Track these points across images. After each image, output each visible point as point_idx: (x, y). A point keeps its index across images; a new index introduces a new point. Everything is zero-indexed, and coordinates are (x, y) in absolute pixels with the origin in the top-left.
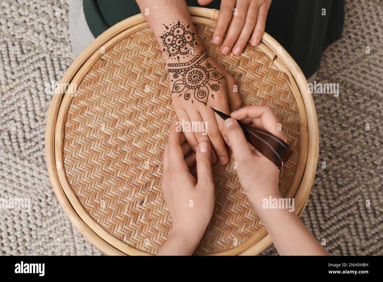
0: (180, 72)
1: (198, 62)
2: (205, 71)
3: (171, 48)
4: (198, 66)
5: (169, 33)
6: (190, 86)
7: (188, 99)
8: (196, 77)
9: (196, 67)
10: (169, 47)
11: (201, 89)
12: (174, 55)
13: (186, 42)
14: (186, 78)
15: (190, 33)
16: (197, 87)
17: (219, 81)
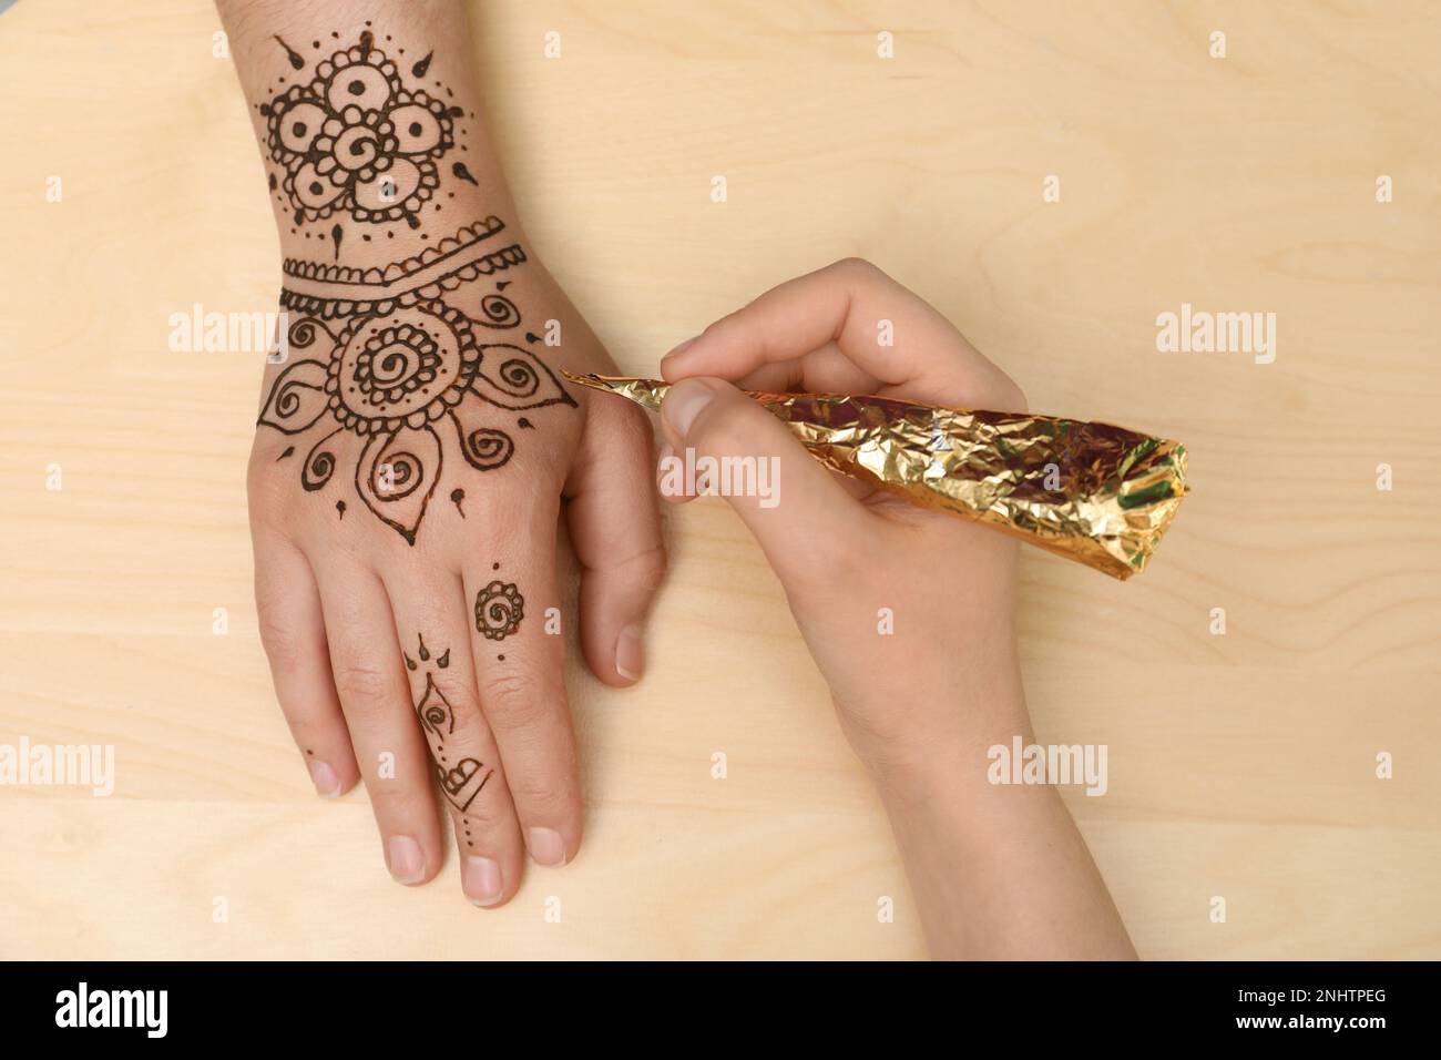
0: (329, 319)
1: (439, 282)
2: (466, 339)
3: (307, 176)
4: (433, 301)
5: (302, 90)
6: (350, 413)
7: (319, 486)
8: (399, 363)
9: (421, 309)
10: (294, 168)
11: (408, 439)
12: (319, 216)
13: (395, 154)
14: (346, 361)
15: (427, 106)
16: (384, 429)
17: (531, 415)
